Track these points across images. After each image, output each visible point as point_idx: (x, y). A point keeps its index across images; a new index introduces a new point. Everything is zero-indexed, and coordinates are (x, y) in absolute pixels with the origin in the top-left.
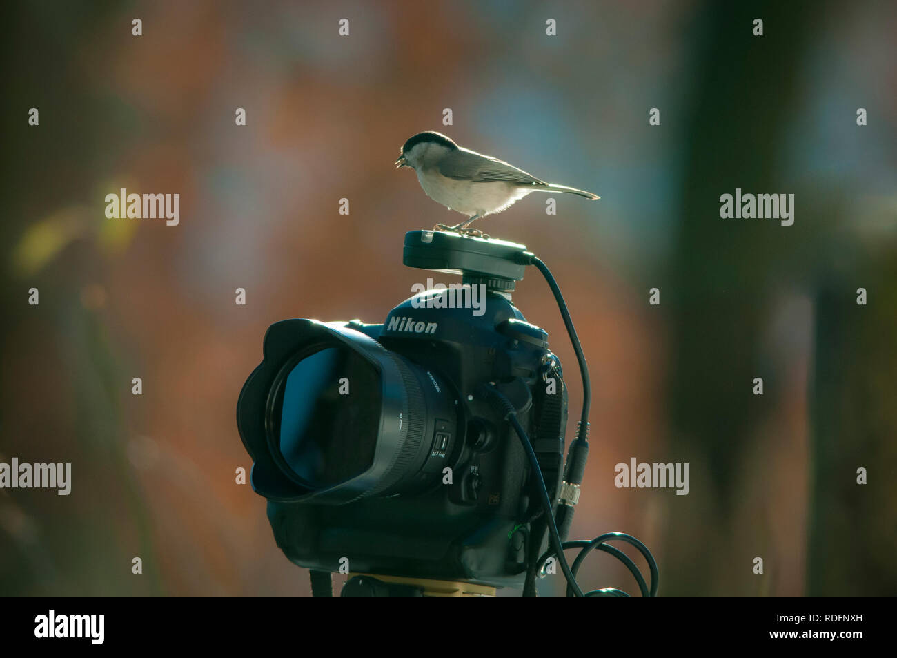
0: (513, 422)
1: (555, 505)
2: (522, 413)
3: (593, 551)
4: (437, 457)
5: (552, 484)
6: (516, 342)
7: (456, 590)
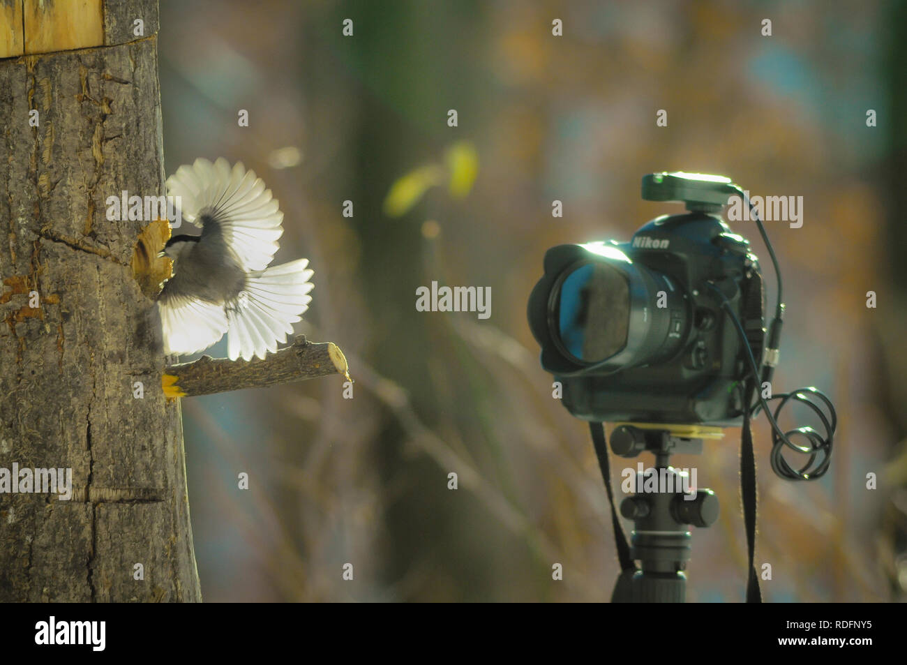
0: (727, 309)
1: (761, 366)
2: (734, 301)
3: (791, 402)
4: (675, 338)
5: (758, 353)
6: (726, 251)
7: (691, 432)
